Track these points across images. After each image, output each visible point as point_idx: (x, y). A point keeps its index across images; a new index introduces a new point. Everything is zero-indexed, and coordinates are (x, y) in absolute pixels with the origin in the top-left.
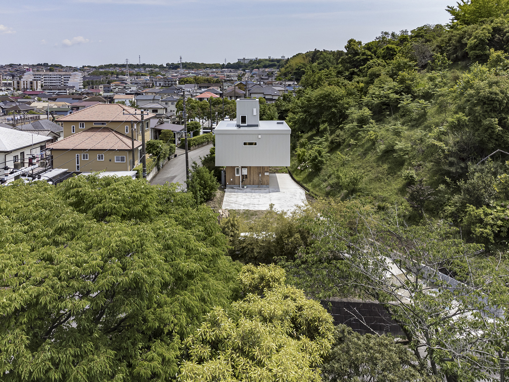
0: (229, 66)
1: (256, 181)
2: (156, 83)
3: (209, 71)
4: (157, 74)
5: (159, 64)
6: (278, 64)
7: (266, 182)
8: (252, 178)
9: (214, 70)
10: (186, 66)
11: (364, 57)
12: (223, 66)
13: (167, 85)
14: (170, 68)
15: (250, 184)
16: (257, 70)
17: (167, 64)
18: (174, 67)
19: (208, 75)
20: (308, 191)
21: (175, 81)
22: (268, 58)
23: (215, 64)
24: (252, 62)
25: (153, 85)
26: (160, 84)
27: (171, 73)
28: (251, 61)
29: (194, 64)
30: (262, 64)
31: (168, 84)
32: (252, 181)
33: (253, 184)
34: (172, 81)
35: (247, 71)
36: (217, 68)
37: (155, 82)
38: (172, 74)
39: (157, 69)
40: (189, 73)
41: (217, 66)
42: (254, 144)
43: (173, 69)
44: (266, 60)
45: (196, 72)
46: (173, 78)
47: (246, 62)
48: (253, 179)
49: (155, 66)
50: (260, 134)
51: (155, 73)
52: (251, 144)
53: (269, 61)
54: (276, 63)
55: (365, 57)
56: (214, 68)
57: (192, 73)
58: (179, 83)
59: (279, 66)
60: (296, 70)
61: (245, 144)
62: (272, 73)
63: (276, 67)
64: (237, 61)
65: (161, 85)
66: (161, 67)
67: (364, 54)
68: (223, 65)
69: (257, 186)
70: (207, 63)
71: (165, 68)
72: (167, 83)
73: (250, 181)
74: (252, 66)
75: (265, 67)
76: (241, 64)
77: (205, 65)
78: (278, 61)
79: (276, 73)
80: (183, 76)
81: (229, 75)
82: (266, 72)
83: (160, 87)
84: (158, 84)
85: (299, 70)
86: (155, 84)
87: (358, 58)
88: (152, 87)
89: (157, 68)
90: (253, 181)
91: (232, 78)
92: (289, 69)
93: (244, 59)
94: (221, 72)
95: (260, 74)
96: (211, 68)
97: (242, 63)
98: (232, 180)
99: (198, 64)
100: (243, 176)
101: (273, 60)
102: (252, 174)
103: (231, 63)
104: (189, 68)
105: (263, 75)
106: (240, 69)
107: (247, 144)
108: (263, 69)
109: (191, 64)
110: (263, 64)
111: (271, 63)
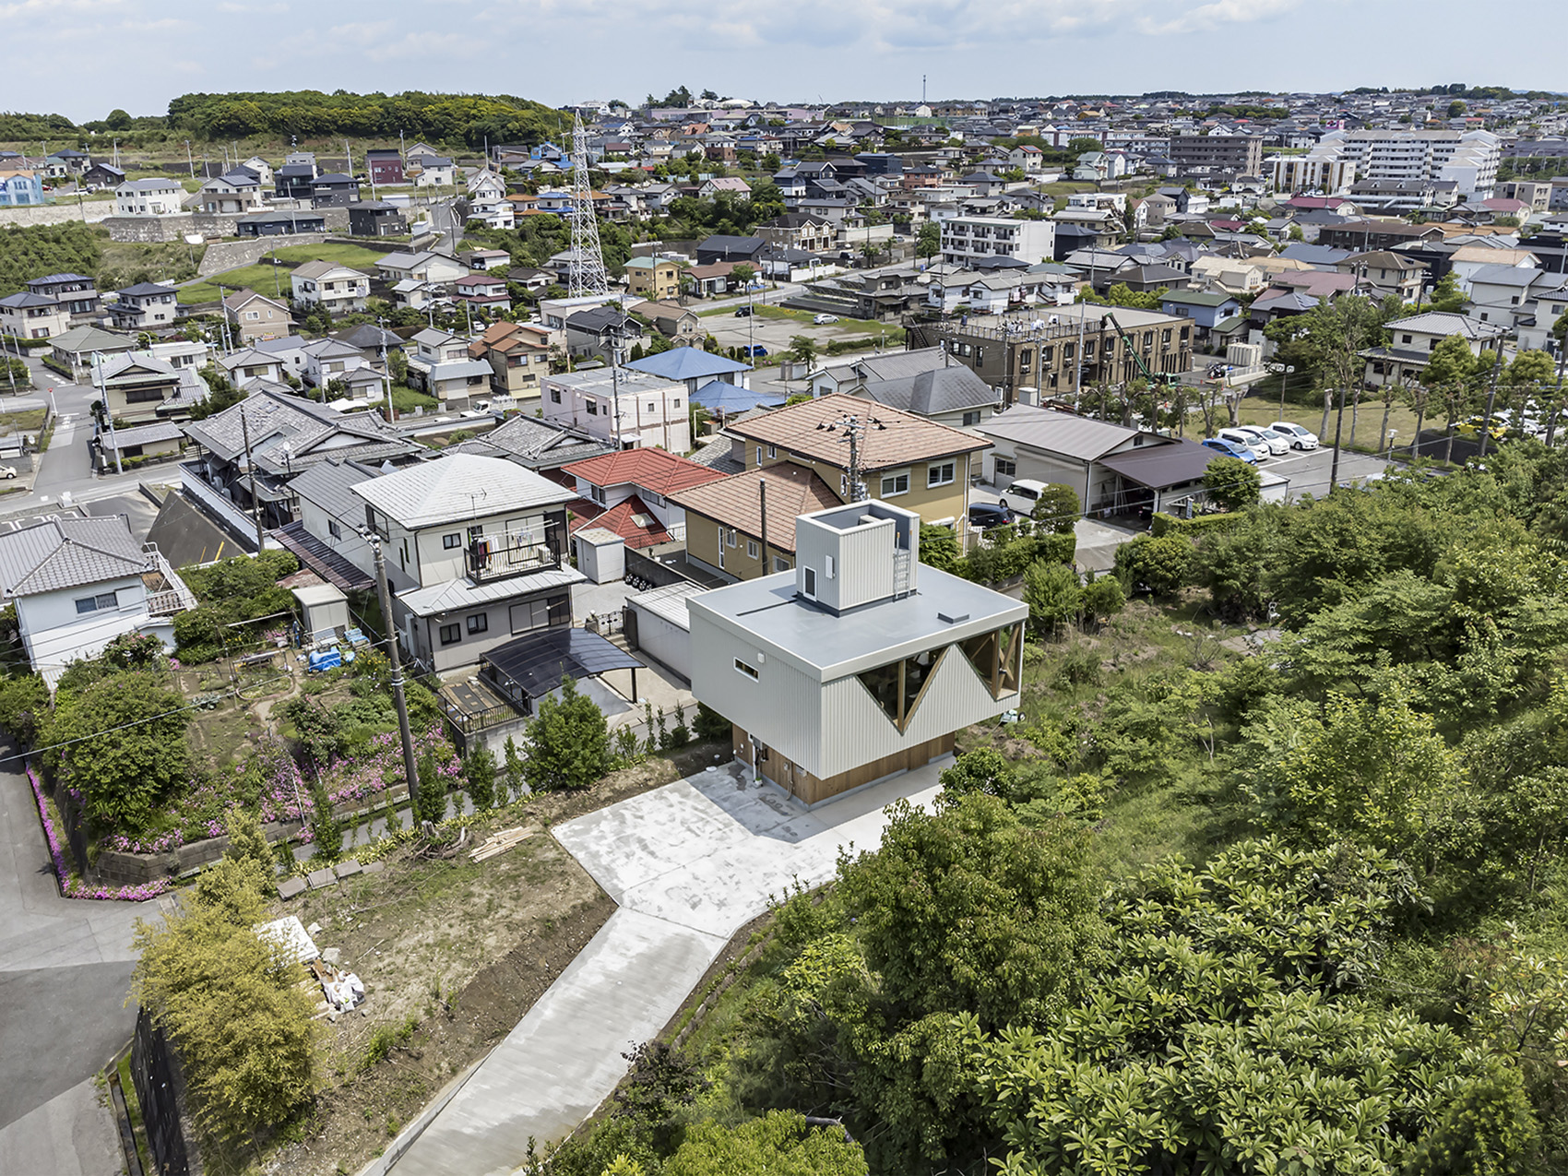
42: (754, 673)
50: (762, 652)
52: (747, 669)
61: (739, 665)
98: (742, 746)
107: (743, 667)
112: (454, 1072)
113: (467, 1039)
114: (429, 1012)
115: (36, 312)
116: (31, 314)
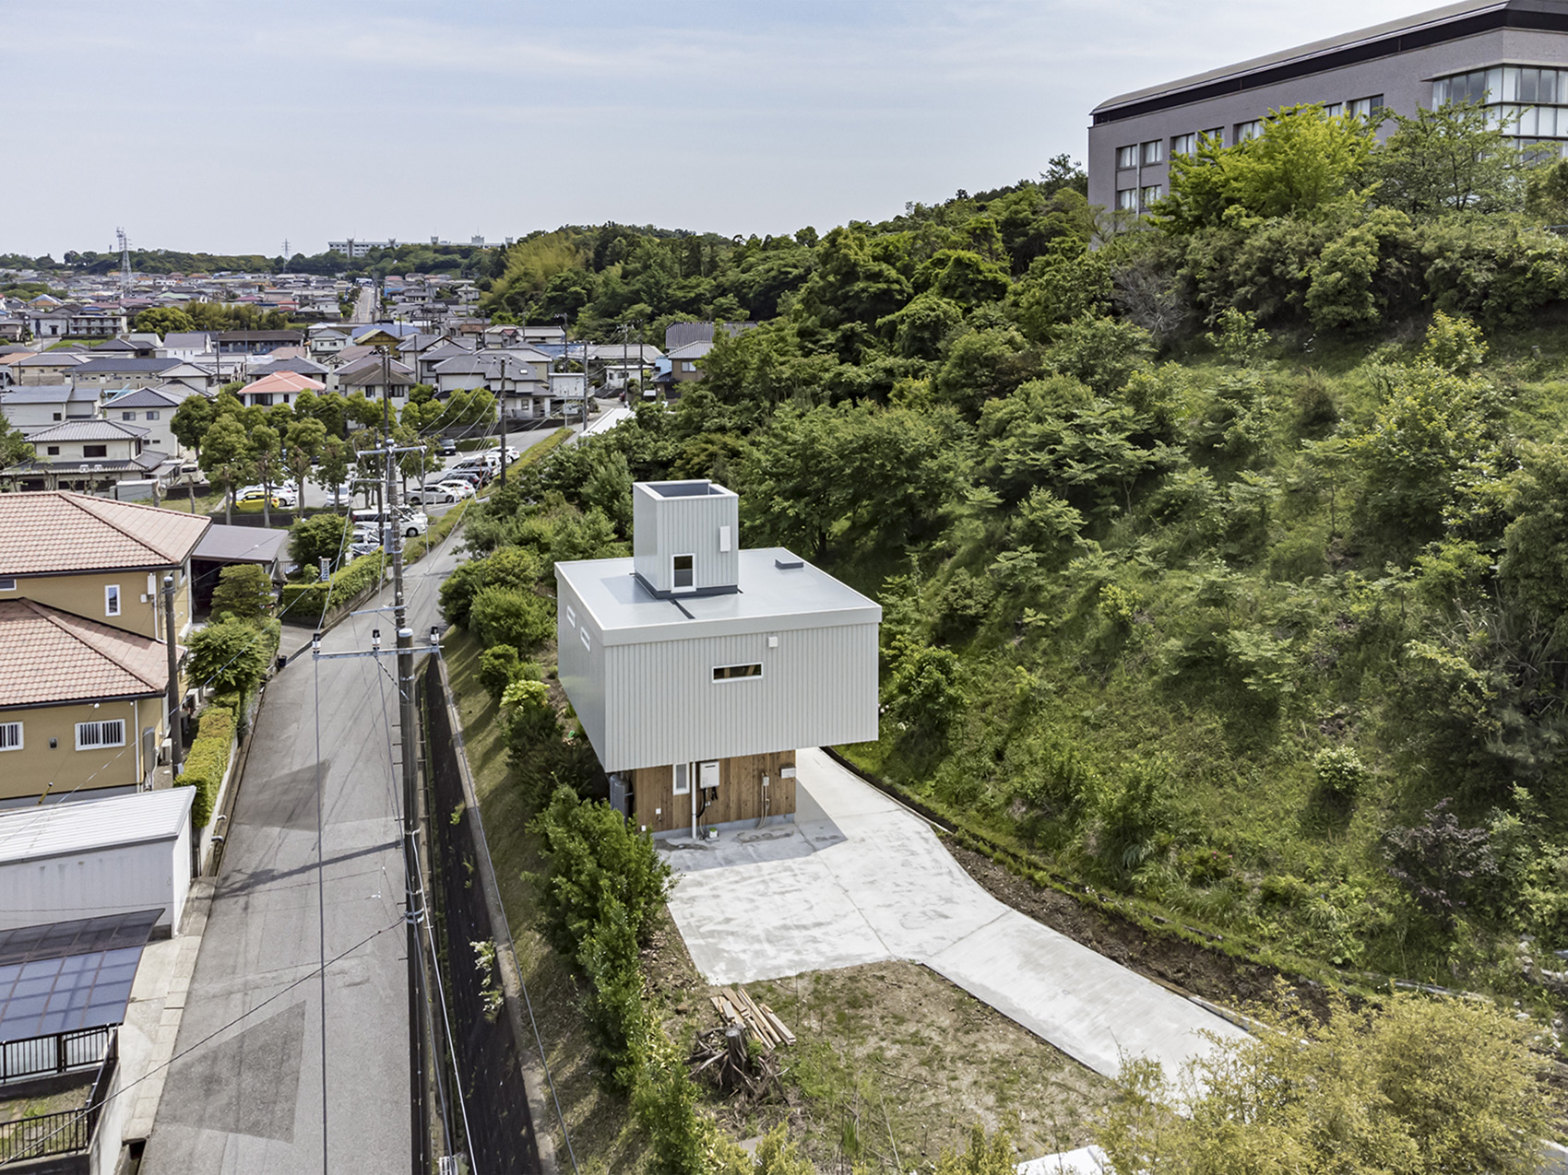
0: (300, 265)
1: (750, 804)
2: (38, 326)
3: (230, 280)
4: (32, 290)
5: (35, 255)
6: (466, 261)
7: (783, 805)
8: (733, 797)
9: (248, 277)
10: (142, 262)
11: (880, 286)
12: (278, 266)
13: (83, 332)
14: (80, 267)
15: (727, 820)
16: (398, 278)
17: (67, 257)
18: (98, 265)
19: (234, 297)
20: (942, 821)
21: (114, 320)
22: (429, 242)
23: (247, 259)
24: (377, 254)
25: (26, 333)
26: (54, 330)
27: (86, 285)
28: (374, 249)
29: (169, 255)
30: (412, 260)
31: (89, 329)
32: (733, 806)
33: (739, 818)
34: (102, 320)
35: (362, 280)
36: (258, 270)
37: (33, 323)
38: (88, 291)
39: (30, 273)
40: (156, 288)
41: (257, 263)
42: (751, 670)
43: (93, 271)
44: (425, 248)
45: (183, 284)
46: (101, 305)
47: (359, 253)
48: (739, 800)
49: (24, 263)
50: (772, 633)
51: (25, 287)
52: (738, 672)
53: (436, 251)
54: (457, 257)
55: (885, 286)
56: (245, 271)
57: (171, 289)
58: (131, 324)
59: (470, 267)
60: (555, 289)
61: (719, 673)
62: (453, 290)
63: (458, 271)
64: (328, 250)
65: (59, 332)
66: (45, 264)
67: (876, 277)
68: (279, 260)
69: (753, 821)
70: (216, 254)
71: (60, 267)
72: (84, 324)
73: (728, 806)
74: (380, 266)
75: (423, 269)
76: (340, 260)
77: (211, 259)
78: (466, 251)
79: (466, 293)
80: (141, 299)
81: (306, 297)
82: (430, 286)
83: (56, 340)
84: (45, 329)
85: (565, 289)
86: (33, 329)
87: (863, 290)
88: (24, 341)
89: (30, 267)
90: (739, 808)
91: (322, 308)
92: (525, 284)
93: (351, 242)
94: (274, 284)
95: (413, 294)
96: (236, 271)
97: (345, 256)
98: (658, 811)
99: (189, 256)
100: (701, 791)
101: (446, 250)
102: (733, 781)
103: (308, 256)
104: (155, 270)
105: (423, 298)
106: (339, 275)
107: (727, 673)
108: (419, 277)
109: (162, 257)
110: (417, 261)
111: (442, 258)
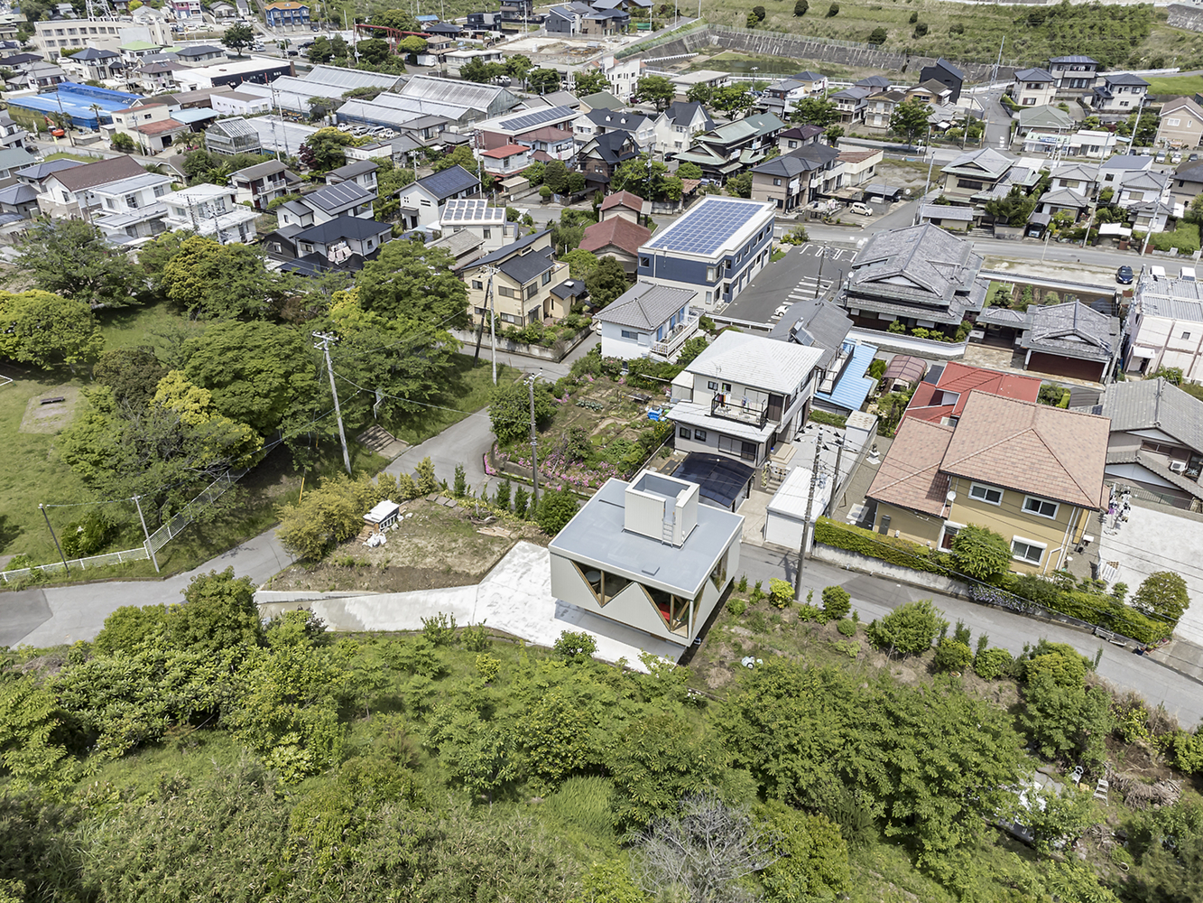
112: (367, 589)
113: (382, 583)
114: (379, 565)
115: (1033, 86)
116: (1029, 87)
